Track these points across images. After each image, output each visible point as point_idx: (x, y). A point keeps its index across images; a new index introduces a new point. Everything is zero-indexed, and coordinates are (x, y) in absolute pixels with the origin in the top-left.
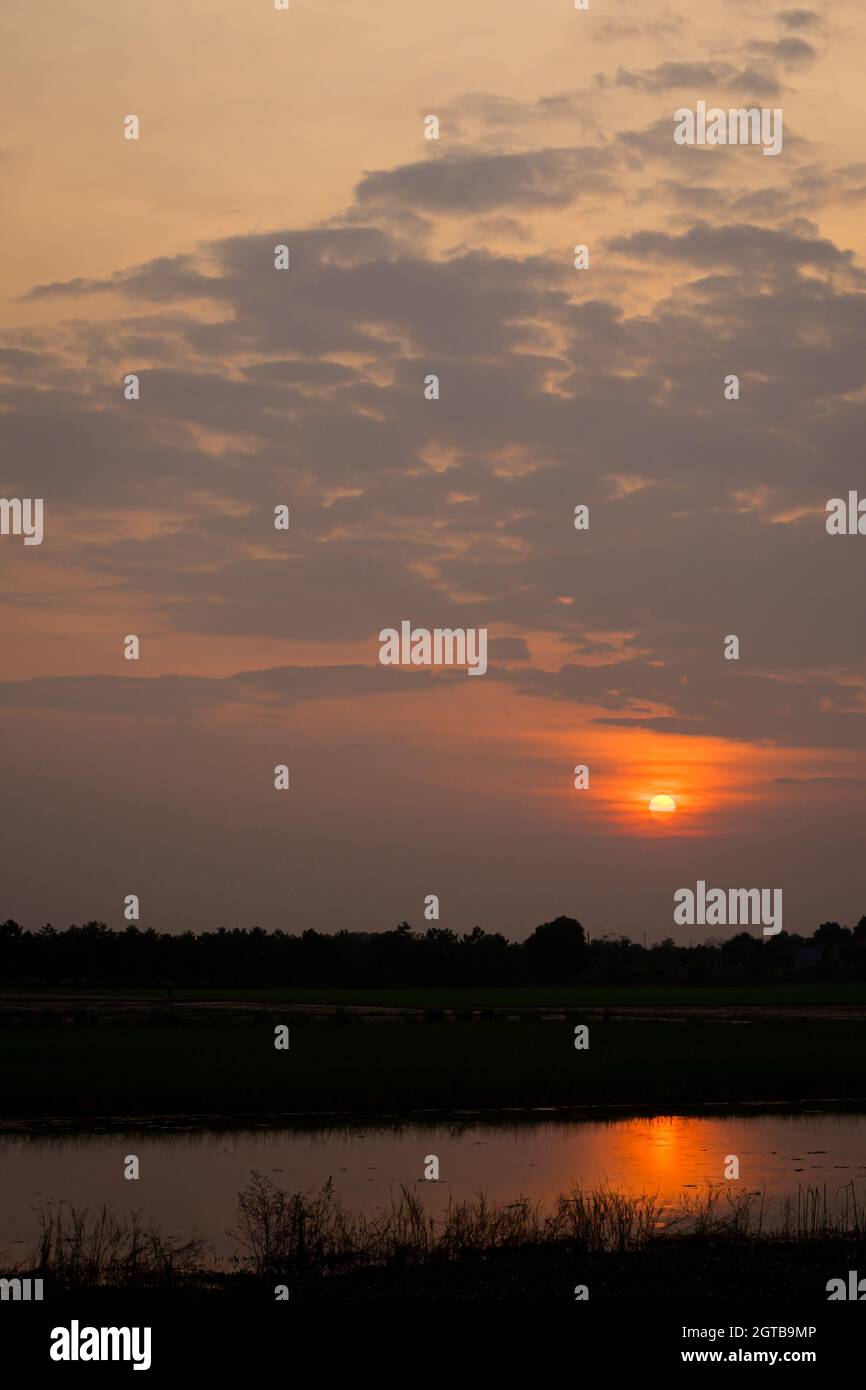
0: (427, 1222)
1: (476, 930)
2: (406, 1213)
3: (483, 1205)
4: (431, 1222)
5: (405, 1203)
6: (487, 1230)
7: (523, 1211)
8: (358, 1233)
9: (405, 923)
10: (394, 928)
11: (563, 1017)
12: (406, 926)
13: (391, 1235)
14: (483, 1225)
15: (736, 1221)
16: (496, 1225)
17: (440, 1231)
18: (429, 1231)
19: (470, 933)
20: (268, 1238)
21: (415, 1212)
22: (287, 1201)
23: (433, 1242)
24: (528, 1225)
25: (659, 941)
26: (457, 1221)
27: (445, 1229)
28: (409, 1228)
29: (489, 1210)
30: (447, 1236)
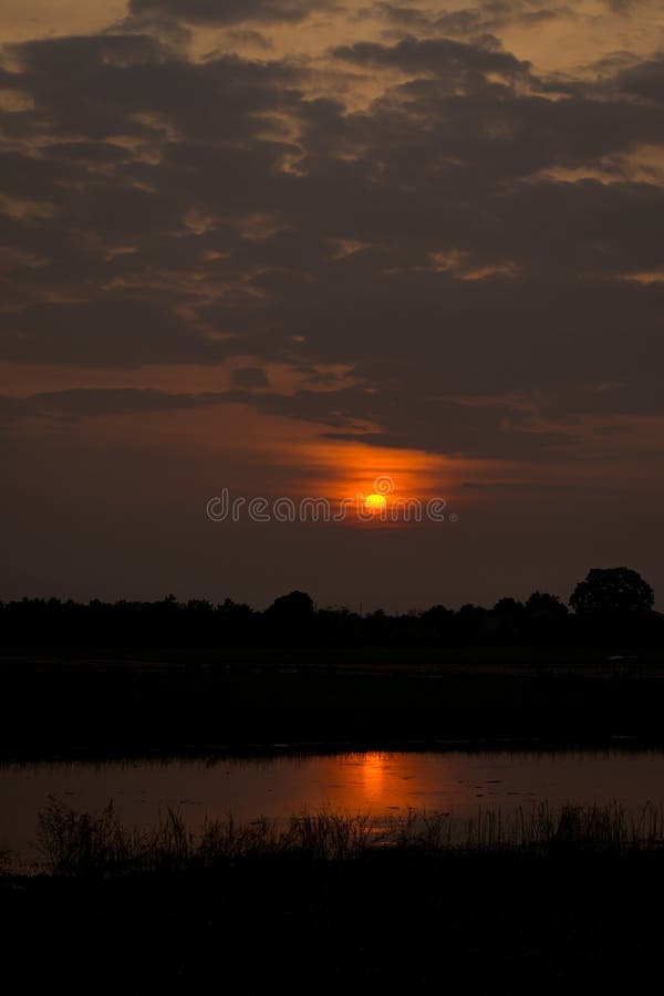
0: (188, 836)
1: (228, 601)
2: (170, 829)
3: (231, 823)
4: (191, 837)
5: (170, 820)
6: (235, 841)
7: (263, 829)
8: (132, 843)
9: (171, 596)
10: (162, 599)
11: (295, 671)
12: (172, 597)
13: (159, 847)
14: (232, 839)
15: (430, 837)
16: (241, 840)
17: (197, 843)
18: (189, 844)
19: (222, 603)
20: (62, 849)
21: (178, 828)
22: (77, 819)
23: (191, 853)
24: (267, 838)
25: (372, 611)
26: (211, 836)
27: (200, 840)
28: (173, 841)
29: (236, 827)
30: (203, 847)
